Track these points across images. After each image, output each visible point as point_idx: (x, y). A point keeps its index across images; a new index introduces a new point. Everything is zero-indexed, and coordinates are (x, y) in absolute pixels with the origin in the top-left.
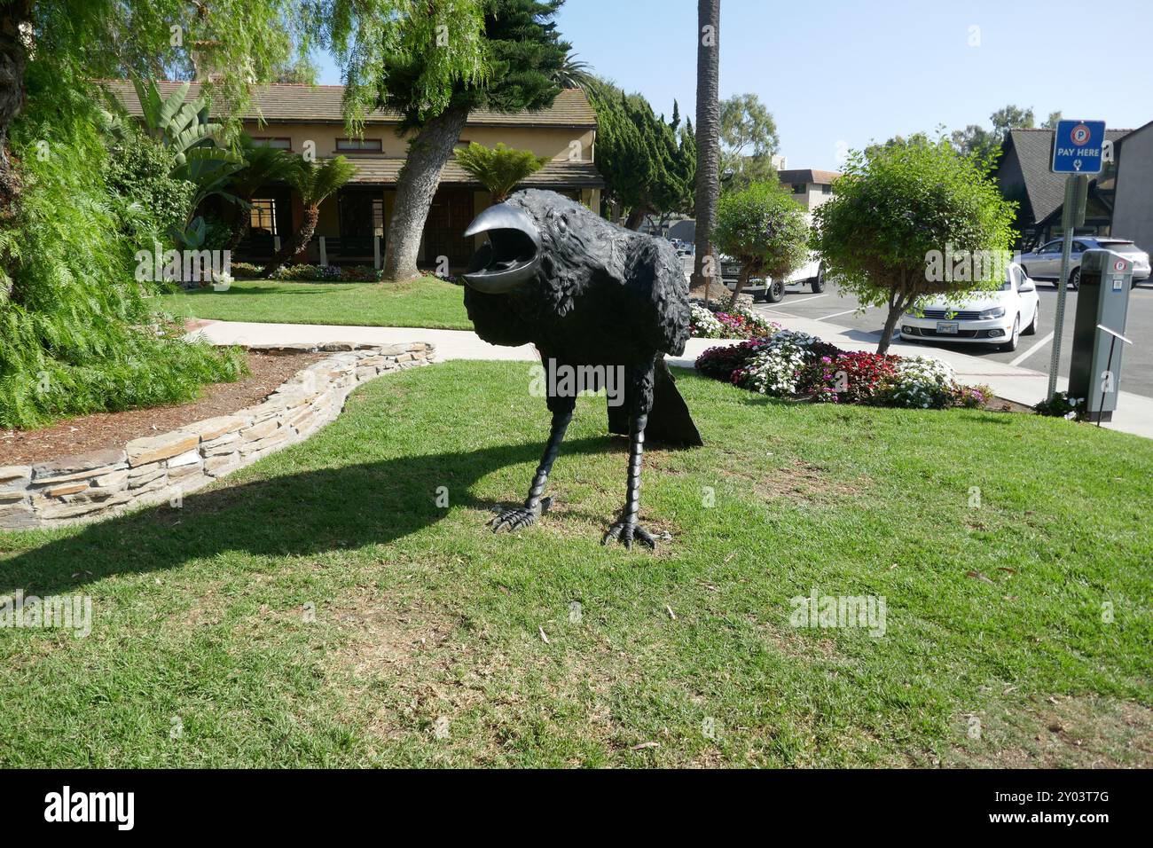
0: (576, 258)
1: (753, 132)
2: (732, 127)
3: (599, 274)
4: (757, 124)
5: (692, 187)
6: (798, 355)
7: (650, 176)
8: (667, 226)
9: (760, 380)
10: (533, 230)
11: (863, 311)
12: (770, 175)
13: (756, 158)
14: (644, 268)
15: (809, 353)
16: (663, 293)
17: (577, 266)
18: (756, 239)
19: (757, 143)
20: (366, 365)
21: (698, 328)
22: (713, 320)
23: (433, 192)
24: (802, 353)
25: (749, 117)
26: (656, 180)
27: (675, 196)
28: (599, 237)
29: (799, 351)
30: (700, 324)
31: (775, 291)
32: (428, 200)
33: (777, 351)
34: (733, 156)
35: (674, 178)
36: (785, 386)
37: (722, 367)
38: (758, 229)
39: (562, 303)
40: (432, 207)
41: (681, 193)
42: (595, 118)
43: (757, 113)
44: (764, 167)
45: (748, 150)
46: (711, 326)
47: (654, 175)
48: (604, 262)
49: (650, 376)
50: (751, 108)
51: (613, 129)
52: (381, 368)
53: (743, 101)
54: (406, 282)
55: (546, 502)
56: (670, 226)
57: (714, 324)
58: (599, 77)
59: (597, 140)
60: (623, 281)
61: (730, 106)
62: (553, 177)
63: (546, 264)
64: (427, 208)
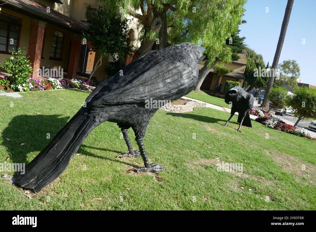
0: (241, 95)
1: (292, 71)
2: (286, 68)
3: (243, 97)
4: (294, 69)
5: (267, 84)
6: (276, 122)
7: (257, 79)
8: (260, 91)
9: (267, 124)
10: (237, 91)
11: (295, 118)
12: (295, 83)
13: (292, 78)
14: (248, 98)
15: (279, 122)
16: (250, 101)
17: (240, 96)
18: (277, 99)
19: (293, 74)
20: (195, 104)
21: (259, 115)
22: (263, 114)
23: (207, 74)
24: (277, 121)
25: (292, 66)
26: (258, 80)
27: (262, 85)
28: (244, 93)
29: (276, 121)
30: (259, 114)
31: (283, 113)
32: (206, 76)
33: (272, 120)
34: (285, 76)
35: (263, 81)
36: (272, 126)
37: (260, 121)
38: (278, 97)
39: (237, 99)
40: (206, 77)
41: (264, 85)
42: (247, 63)
43: (295, 65)
44: (294, 81)
45: (290, 75)
46: (262, 115)
47: (258, 79)
48: (244, 96)
49: (246, 112)
50: (294, 64)
51: (251, 66)
52: (197, 105)
53: (292, 62)
54: (197, 91)
55: (227, 125)
56: (261, 91)
57: (263, 115)
58: (250, 48)
59: (246, 68)
60: (246, 99)
61: (287, 62)
62: (233, 75)
63: (237, 95)
64: (205, 77)
